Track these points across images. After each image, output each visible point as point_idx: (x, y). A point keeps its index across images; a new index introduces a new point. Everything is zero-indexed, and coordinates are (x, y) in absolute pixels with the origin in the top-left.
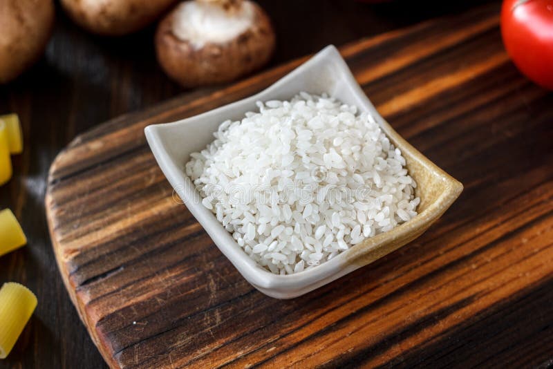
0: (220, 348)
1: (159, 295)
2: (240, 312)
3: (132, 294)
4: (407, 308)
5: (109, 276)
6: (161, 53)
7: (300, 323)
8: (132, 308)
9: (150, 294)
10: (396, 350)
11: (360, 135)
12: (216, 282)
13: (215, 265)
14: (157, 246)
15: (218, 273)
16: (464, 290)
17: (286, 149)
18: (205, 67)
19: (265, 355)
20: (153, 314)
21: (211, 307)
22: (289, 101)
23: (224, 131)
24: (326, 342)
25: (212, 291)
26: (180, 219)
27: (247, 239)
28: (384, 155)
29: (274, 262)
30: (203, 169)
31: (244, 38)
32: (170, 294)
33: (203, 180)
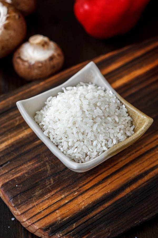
0: (54, 194)
1: (26, 173)
2: (61, 178)
3: (14, 173)
4: (131, 172)
5: (3, 166)
6: (16, 67)
7: (87, 181)
8: (15, 179)
9: (22, 173)
10: (128, 190)
11: (108, 100)
12: (49, 166)
13: (48, 159)
14: (23, 151)
15: (50, 162)
16: (154, 162)
17: (78, 109)
18: (35, 72)
19: (73, 196)
20: (24, 181)
21: (49, 177)
22: (76, 86)
23: (49, 101)
24: (99, 189)
25: (48, 169)
26: (31, 139)
27: (64, 148)
28: (118, 108)
29: (76, 157)
30: (42, 119)
31: (51, 58)
32: (31, 172)
33: (43, 123)
